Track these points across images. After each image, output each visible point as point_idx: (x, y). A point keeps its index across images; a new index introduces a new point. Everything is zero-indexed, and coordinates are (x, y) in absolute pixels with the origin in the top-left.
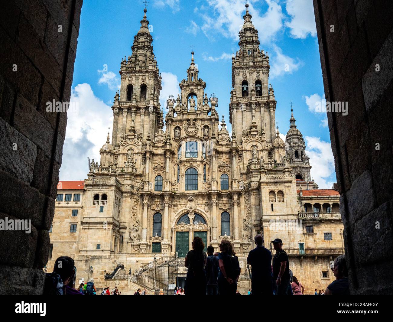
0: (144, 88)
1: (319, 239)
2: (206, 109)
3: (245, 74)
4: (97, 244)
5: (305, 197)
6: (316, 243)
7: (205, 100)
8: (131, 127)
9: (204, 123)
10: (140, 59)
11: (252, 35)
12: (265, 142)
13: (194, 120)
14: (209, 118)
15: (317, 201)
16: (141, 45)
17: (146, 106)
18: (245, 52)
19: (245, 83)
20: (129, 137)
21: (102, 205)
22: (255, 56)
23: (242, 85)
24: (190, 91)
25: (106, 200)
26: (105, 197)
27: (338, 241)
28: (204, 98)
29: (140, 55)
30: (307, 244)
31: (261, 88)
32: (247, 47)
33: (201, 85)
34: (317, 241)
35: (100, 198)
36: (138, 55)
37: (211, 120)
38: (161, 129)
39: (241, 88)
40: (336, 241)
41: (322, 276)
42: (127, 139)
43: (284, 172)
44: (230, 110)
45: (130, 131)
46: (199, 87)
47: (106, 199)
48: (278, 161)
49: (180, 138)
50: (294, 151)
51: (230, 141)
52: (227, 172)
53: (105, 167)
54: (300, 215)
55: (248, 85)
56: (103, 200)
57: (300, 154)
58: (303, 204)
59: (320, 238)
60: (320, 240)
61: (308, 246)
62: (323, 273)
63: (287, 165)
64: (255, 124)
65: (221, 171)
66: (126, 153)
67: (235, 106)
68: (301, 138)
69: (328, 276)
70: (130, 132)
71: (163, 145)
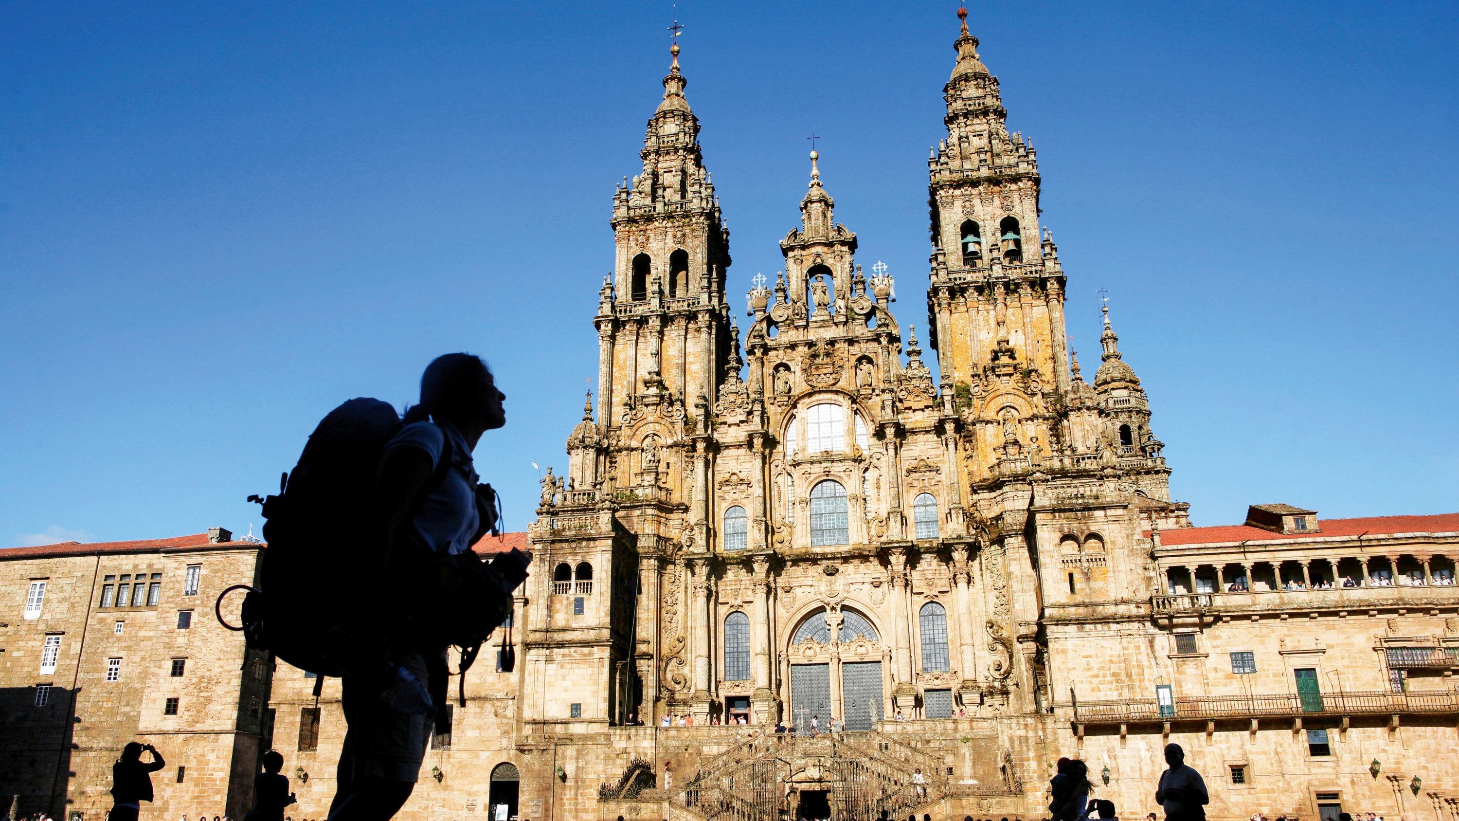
0: (679, 261)
1: (1216, 670)
2: (862, 309)
3: (967, 204)
4: (572, 705)
5: (1169, 547)
6: (1208, 684)
7: (856, 283)
8: (649, 373)
9: (858, 350)
10: (666, 183)
11: (980, 92)
12: (1040, 396)
13: (827, 344)
14: (870, 334)
15: (1205, 560)
16: (666, 145)
17: (689, 311)
18: (965, 142)
19: (970, 228)
20: (646, 400)
21: (579, 596)
22: (996, 150)
23: (963, 236)
24: (814, 261)
25: (589, 581)
26: (585, 571)
27: (1275, 675)
28: (854, 279)
29: (665, 172)
30: (1181, 687)
31: (1017, 242)
32: (969, 128)
33: (843, 243)
34: (1212, 676)
35: (573, 576)
36: (661, 171)
37: (877, 339)
38: (735, 374)
39: (960, 246)
40: (1267, 676)
41: (1230, 779)
42: (639, 408)
43: (1101, 478)
44: (931, 309)
45: (647, 384)
46: (837, 247)
47: (591, 578)
48: (1081, 449)
49: (790, 397)
50: (1118, 427)
51: (935, 397)
52: (933, 488)
53: (584, 488)
54: (1154, 601)
55: (979, 237)
56: (582, 581)
57: (1134, 435)
58: (1164, 570)
59: (1218, 668)
60: (1221, 675)
61: (1184, 692)
62: (1233, 770)
63: (1108, 456)
64: (1008, 344)
65: (915, 484)
66: (639, 445)
67: (944, 295)
68: (1136, 388)
69: (1250, 778)
70: (648, 388)
71: (743, 418)
